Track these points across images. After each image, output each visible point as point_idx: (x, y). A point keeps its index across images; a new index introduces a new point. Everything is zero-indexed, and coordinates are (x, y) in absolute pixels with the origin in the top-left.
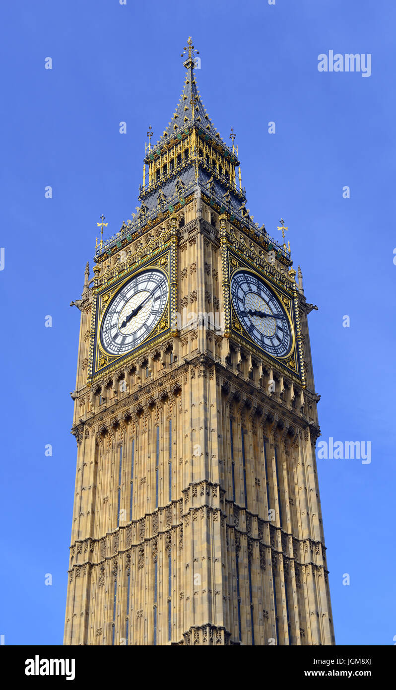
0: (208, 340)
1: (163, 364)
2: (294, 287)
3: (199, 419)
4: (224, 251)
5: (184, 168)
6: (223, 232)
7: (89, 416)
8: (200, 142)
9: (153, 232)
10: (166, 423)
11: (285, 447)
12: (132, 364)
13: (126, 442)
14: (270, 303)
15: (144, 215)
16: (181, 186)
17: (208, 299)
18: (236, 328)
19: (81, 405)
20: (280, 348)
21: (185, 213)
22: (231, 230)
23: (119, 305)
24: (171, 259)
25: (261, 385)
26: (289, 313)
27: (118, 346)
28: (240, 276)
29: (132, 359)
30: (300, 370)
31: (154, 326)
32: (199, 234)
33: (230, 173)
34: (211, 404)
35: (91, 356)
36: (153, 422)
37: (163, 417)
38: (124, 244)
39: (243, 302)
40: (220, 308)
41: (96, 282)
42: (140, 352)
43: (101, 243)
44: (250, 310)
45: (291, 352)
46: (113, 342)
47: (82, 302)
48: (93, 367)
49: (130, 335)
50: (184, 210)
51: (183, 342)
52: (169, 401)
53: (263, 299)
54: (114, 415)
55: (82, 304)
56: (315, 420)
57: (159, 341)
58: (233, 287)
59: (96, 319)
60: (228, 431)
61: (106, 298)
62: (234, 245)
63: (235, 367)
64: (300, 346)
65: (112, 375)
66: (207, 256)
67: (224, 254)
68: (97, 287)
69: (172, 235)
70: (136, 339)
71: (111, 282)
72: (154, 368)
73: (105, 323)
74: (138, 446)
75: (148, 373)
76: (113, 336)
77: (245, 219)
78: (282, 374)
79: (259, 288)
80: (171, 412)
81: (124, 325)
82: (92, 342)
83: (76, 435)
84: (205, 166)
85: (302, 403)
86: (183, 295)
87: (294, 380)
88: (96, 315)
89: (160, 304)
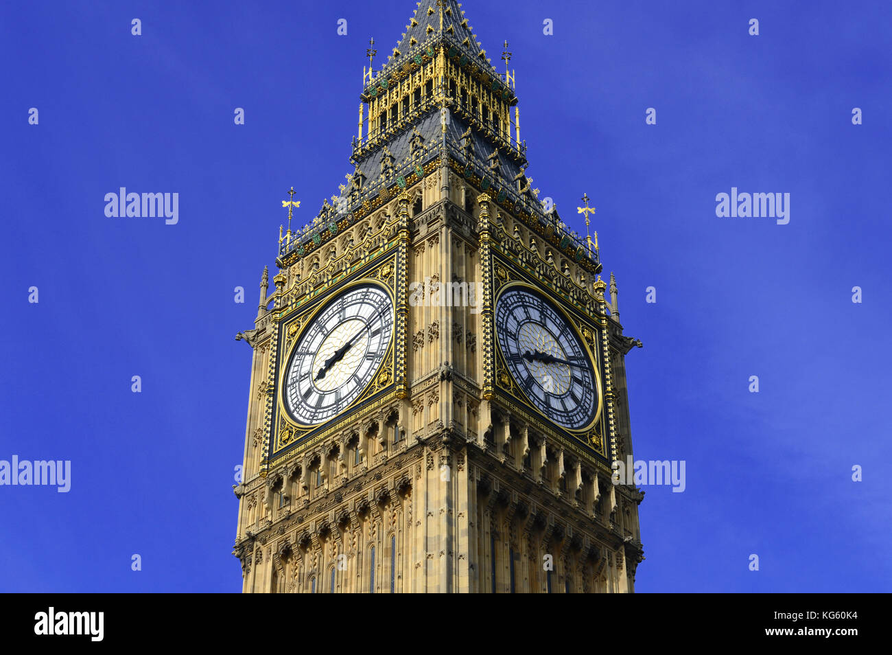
0: (457, 404)
1: (383, 444)
2: (602, 310)
3: (439, 537)
4: (485, 255)
5: (424, 112)
6: (485, 224)
7: (263, 526)
8: (451, 69)
9: (372, 220)
10: (387, 541)
11: (584, 579)
12: (333, 442)
13: (321, 571)
14: (562, 339)
15: (358, 190)
16: (419, 144)
17: (456, 335)
18: (503, 383)
19: (250, 507)
20: (578, 413)
21: (423, 190)
22: (498, 218)
23: (314, 341)
24: (398, 268)
25: (543, 478)
26: (594, 354)
27: (311, 410)
28: (512, 296)
29: (332, 434)
30: (610, 450)
31: (369, 379)
32: (444, 229)
33: (502, 117)
34: (459, 512)
35: (268, 426)
36: (366, 538)
37: (381, 531)
38: (325, 238)
39: (516, 339)
40: (478, 351)
41: (279, 301)
42: (346, 421)
43: (288, 235)
44: (528, 352)
45: (595, 420)
46: (303, 404)
47: (254, 333)
48: (271, 445)
49: (330, 392)
50: (421, 185)
51: (416, 408)
52: (391, 505)
53: (550, 332)
54: (301, 526)
55: (254, 336)
56: (634, 534)
57: (376, 404)
58: (500, 314)
59: (277, 363)
60: (488, 556)
61: (293, 329)
62: (503, 244)
63: (499, 449)
64: (611, 410)
65: (301, 459)
66: (456, 263)
67: (486, 261)
68: (280, 310)
69: (400, 228)
70: (341, 399)
71: (302, 302)
72: (367, 449)
73: (291, 371)
74: (340, 579)
75: (359, 457)
76: (303, 392)
77: (524, 197)
78: (580, 459)
79: (544, 315)
80: (394, 522)
81: (322, 374)
82: (270, 402)
83: (242, 557)
84: (459, 108)
85: (613, 506)
86: (417, 329)
87: (599, 468)
88: (278, 357)
89: (380, 343)
